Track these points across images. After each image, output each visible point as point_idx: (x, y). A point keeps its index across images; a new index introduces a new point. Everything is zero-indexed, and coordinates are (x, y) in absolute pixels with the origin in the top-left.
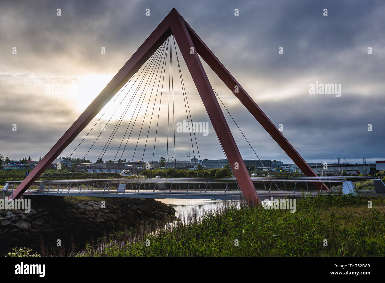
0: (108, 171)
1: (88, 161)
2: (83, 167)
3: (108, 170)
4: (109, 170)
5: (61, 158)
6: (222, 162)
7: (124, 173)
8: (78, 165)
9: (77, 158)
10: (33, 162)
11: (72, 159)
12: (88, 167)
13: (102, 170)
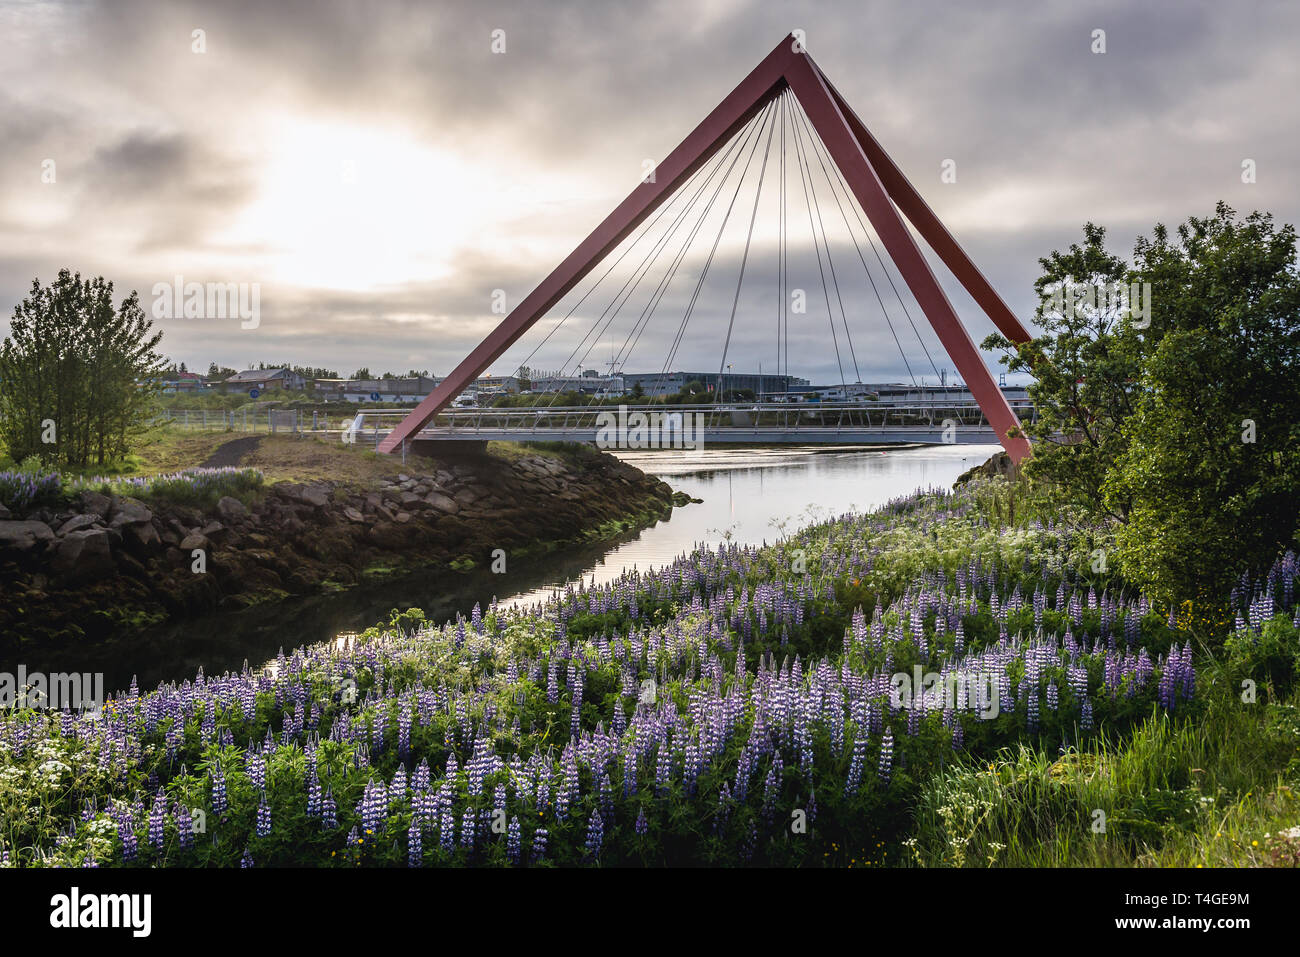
0: (395, 400)
1: (334, 376)
2: (331, 388)
3: (394, 397)
4: (398, 397)
5: (265, 367)
6: (672, 380)
7: (460, 403)
8: (318, 385)
9: (305, 368)
10: (193, 376)
11: (292, 369)
12: (342, 388)
13: (382, 396)
